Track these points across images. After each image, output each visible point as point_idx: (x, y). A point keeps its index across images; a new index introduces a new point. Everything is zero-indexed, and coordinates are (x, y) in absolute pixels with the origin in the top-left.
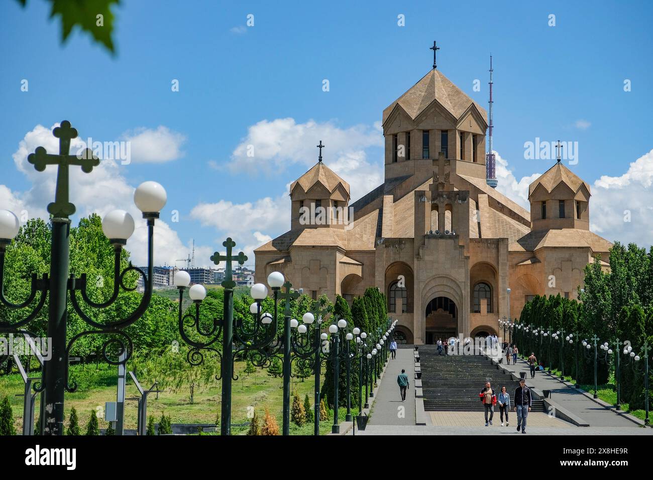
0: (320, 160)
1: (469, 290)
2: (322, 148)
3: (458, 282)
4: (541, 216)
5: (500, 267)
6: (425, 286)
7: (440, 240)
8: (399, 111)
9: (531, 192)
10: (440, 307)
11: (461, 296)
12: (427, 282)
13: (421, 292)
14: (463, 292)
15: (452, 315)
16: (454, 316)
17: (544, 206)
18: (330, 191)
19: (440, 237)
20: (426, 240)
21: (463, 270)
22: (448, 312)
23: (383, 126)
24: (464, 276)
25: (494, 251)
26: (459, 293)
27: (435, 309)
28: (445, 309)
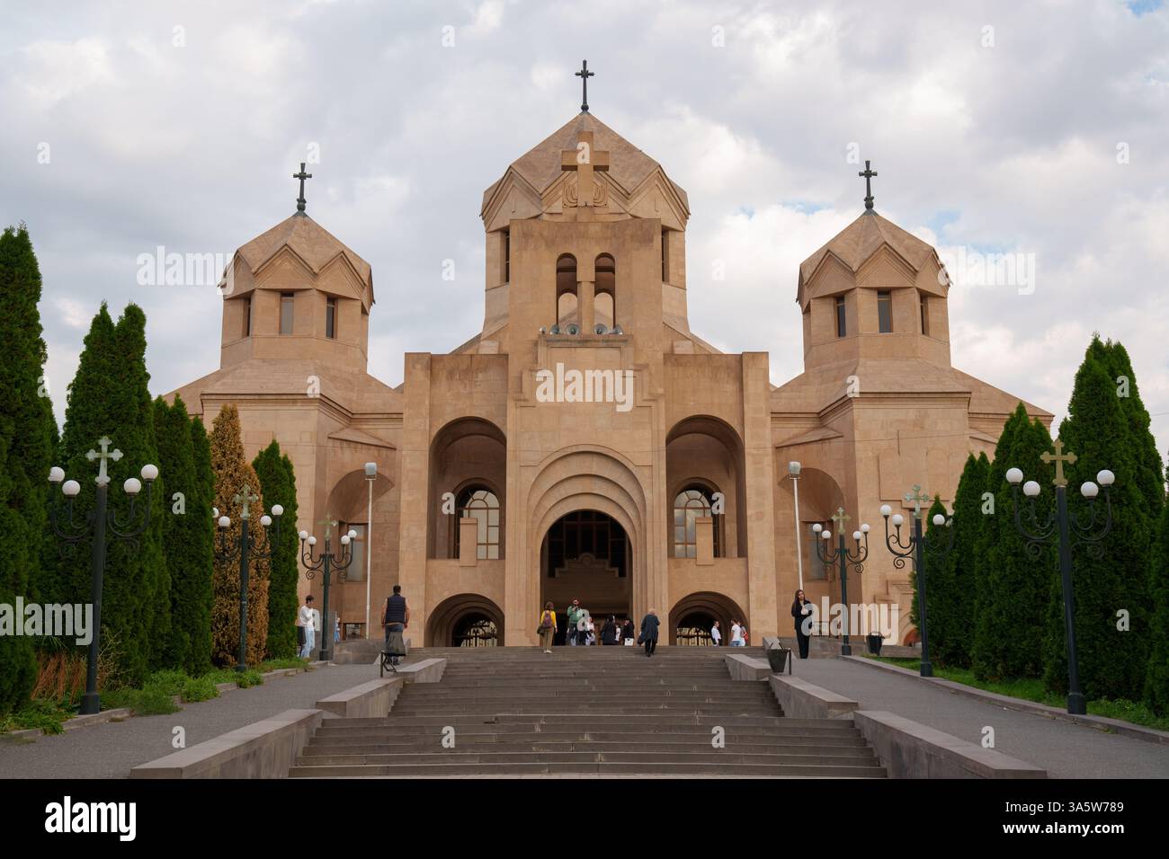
0: (301, 208)
1: (664, 489)
2: (306, 181)
3: (631, 467)
4: (833, 330)
5: (747, 431)
6: (536, 480)
7: (579, 350)
8: (513, 182)
9: (807, 276)
10: (587, 548)
11: (640, 508)
12: (542, 468)
13: (525, 497)
14: (647, 494)
15: (616, 570)
16: (622, 574)
17: (838, 308)
18: (316, 270)
19: (579, 342)
20: (542, 350)
21: (647, 434)
22: (607, 562)
23: (482, 214)
24: (648, 448)
25: (731, 387)
26: (636, 498)
27: (573, 554)
28: (601, 554)
